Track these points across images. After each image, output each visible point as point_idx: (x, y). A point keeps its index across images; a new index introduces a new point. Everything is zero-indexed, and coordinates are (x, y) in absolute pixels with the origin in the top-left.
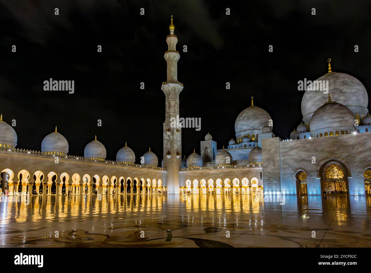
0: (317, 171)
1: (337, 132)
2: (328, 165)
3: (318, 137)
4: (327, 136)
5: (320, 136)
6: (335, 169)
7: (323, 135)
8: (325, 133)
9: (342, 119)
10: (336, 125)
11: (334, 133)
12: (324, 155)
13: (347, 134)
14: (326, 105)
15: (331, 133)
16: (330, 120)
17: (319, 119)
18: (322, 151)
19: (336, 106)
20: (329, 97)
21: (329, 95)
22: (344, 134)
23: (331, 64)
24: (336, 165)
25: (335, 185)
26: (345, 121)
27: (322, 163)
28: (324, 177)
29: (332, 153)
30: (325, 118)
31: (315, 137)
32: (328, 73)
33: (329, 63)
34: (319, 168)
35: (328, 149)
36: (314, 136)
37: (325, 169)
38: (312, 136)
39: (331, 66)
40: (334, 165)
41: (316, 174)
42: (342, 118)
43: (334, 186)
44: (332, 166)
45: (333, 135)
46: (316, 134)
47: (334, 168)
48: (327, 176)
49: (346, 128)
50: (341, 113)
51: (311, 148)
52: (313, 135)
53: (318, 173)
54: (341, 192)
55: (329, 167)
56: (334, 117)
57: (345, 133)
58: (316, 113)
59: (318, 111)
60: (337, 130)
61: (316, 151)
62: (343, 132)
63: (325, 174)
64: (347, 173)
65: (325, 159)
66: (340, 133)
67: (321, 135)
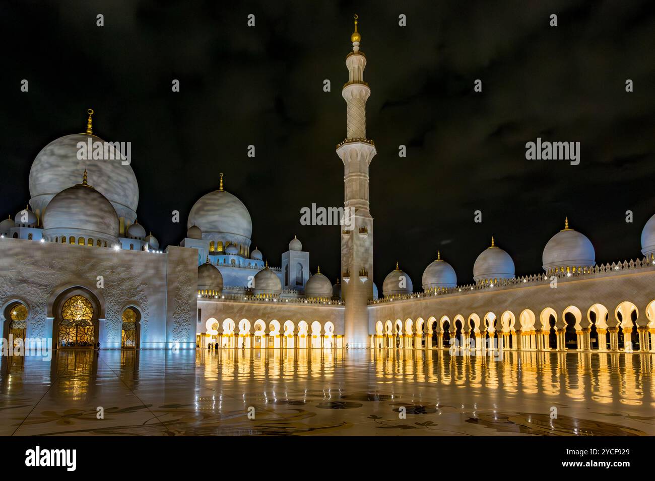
0: (49, 305)
1: (91, 241)
2: (69, 295)
3: (57, 241)
4: (74, 244)
5: (61, 242)
6: (80, 304)
7: (68, 240)
8: (70, 238)
9: (101, 220)
10: (90, 227)
11: (86, 241)
12: (66, 277)
13: (106, 247)
14: (77, 187)
15: (81, 239)
16: (83, 217)
17: (64, 209)
18: (62, 269)
19: (95, 195)
20: (85, 175)
21: (85, 172)
22: (101, 246)
23: (93, 119)
24: (82, 297)
25: (77, 332)
26: (105, 224)
27: (60, 291)
28: (60, 317)
29: (79, 274)
30: (74, 210)
31: (51, 241)
32: (86, 132)
33: (90, 117)
34: (53, 299)
35: (73, 267)
36: (50, 239)
37: (63, 302)
38: (46, 239)
39: (93, 123)
40: (79, 296)
41: (46, 310)
42: (102, 218)
43: (75, 334)
44: (75, 299)
45: (83, 244)
46: (54, 236)
47: (78, 302)
48: (65, 314)
49: (106, 238)
50: (101, 210)
51: (44, 260)
52: (48, 237)
53: (51, 309)
54: (86, 344)
55: (70, 298)
56: (89, 212)
57: (103, 244)
58: (58, 197)
59: (63, 194)
60: (91, 237)
61: (52, 266)
62: (99, 242)
63: (62, 312)
64: (98, 313)
65: (67, 284)
66: (95, 242)
67: (64, 239)
